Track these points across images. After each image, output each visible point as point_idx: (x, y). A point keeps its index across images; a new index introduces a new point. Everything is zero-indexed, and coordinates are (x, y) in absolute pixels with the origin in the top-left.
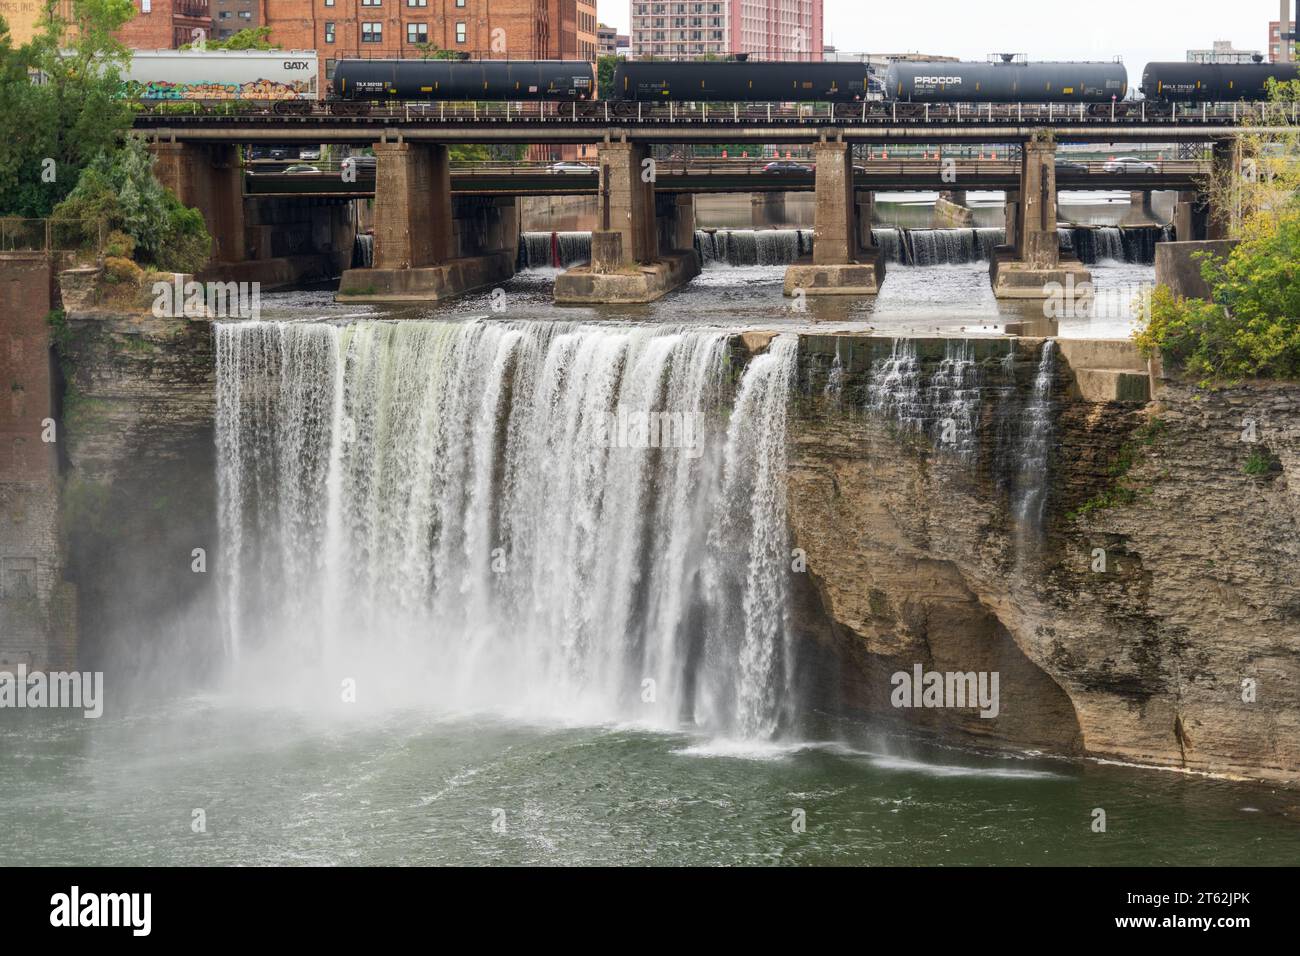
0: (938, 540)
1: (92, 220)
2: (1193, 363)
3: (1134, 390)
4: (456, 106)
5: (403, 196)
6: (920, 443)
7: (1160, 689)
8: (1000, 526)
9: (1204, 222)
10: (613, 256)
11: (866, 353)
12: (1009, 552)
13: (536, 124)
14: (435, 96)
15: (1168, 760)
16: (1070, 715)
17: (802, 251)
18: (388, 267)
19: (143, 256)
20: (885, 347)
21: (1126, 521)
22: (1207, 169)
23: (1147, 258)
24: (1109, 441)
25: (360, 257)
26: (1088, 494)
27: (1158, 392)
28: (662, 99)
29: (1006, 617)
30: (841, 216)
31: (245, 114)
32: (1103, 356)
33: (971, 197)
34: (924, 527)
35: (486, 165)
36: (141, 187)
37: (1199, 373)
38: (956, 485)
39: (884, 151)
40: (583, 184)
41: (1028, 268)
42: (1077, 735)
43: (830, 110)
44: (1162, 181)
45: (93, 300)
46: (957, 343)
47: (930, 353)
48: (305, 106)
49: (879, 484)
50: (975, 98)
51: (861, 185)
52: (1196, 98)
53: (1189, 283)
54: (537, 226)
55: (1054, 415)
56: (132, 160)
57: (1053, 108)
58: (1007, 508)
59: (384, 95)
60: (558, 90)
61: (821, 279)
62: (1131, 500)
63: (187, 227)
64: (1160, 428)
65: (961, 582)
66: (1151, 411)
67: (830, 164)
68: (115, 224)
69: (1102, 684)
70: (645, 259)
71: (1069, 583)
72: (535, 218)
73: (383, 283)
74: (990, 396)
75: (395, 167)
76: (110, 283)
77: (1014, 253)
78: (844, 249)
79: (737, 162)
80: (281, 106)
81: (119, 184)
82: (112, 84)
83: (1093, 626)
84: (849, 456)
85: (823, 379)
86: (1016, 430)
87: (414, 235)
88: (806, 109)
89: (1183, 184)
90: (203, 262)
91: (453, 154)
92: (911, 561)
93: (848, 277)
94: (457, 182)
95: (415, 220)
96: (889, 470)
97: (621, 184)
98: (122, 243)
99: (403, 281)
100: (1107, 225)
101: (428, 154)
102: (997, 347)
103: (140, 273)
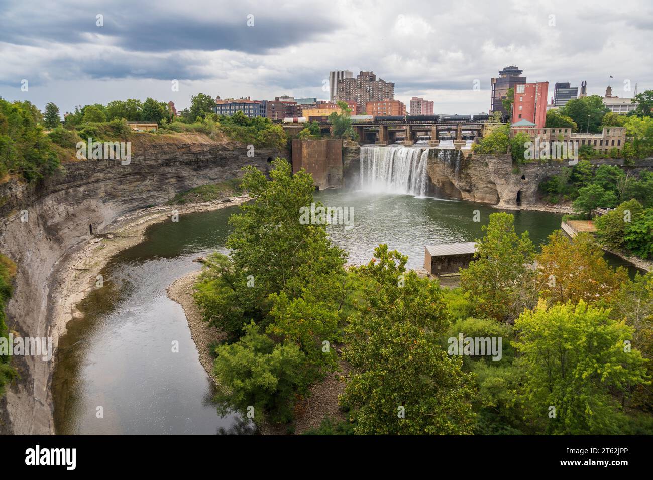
0: (445, 173)
1: (347, 136)
2: (478, 152)
3: (470, 155)
4: (389, 122)
5: (382, 132)
6: (443, 161)
7: (472, 191)
8: (453, 171)
9: (480, 135)
10: (407, 139)
11: (437, 151)
12: (454, 175)
13: (398, 124)
14: (387, 120)
15: (473, 200)
16: (461, 194)
17: (430, 139)
18: (381, 141)
19: (352, 140)
20: (440, 150)
21: (469, 171)
22: (480, 128)
23: (473, 139)
24: (467, 162)
25: (377, 140)
26: (464, 168)
27: (473, 156)
28: (414, 121)
29: (453, 182)
30: (435, 134)
31: (364, 123)
32: (467, 151)
33: (451, 132)
34: (444, 172)
35: (392, 129)
36: (352, 132)
37: (479, 153)
38: (448, 167)
39: (440, 126)
40: (404, 131)
41: (458, 140)
42: (462, 197)
43: (434, 121)
44: (475, 130)
45: (347, 145)
46: (448, 150)
47: (445, 151)
48: (371, 122)
49: (438, 167)
50: (452, 120)
51: (437, 131)
52: (479, 120)
53: (478, 142)
54: (398, 136)
55: (460, 158)
56: (351, 129)
57: (462, 121)
58: (454, 169)
59: (380, 120)
60: (401, 119)
61: (432, 142)
62: (469, 169)
63: (357, 136)
64: (473, 160)
65: (448, 178)
66: (472, 158)
67: (434, 128)
68: (349, 136)
69: (465, 190)
70: (411, 140)
71: (461, 178)
72: (398, 135)
73: (380, 143)
74: (452, 156)
75: (381, 129)
76: (349, 143)
77: (456, 139)
78: (435, 138)
79: (423, 128)
80: (368, 122)
81: (350, 132)
82: (349, 120)
83: (464, 184)
84: (435, 163)
85: (432, 154)
86: (456, 160)
87: (384, 137)
88: (431, 121)
89: (477, 130)
90: (359, 140)
91: (388, 127)
92: (442, 176)
93: (435, 142)
94: (389, 131)
95: (384, 135)
96: (440, 165)
97: (408, 130)
98: (350, 138)
99: (382, 142)
100: (468, 135)
101: (386, 127)
102: (454, 150)
103: (352, 142)
